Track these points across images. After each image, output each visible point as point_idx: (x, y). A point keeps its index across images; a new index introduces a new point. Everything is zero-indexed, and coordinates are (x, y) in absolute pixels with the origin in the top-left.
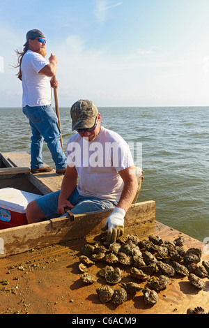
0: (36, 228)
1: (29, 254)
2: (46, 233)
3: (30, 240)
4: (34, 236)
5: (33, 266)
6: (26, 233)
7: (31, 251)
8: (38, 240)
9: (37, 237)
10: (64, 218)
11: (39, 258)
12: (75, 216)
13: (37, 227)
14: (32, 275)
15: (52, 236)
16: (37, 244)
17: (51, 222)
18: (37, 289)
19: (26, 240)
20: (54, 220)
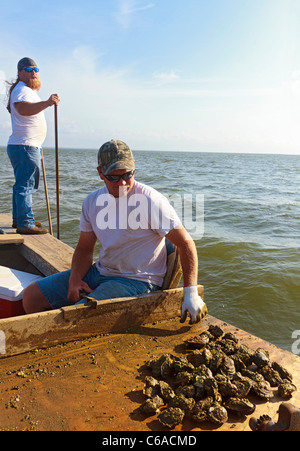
0: (40, 320)
1: (30, 355)
2: (54, 327)
3: (32, 336)
4: (38, 330)
5: (38, 371)
6: (28, 326)
7: (33, 352)
8: (44, 336)
9: (43, 332)
10: (81, 306)
11: (46, 360)
12: (99, 303)
13: (43, 317)
14: (37, 384)
15: (63, 331)
16: (42, 341)
17: (63, 311)
18: (46, 402)
19: (27, 335)
20: (66, 309)
